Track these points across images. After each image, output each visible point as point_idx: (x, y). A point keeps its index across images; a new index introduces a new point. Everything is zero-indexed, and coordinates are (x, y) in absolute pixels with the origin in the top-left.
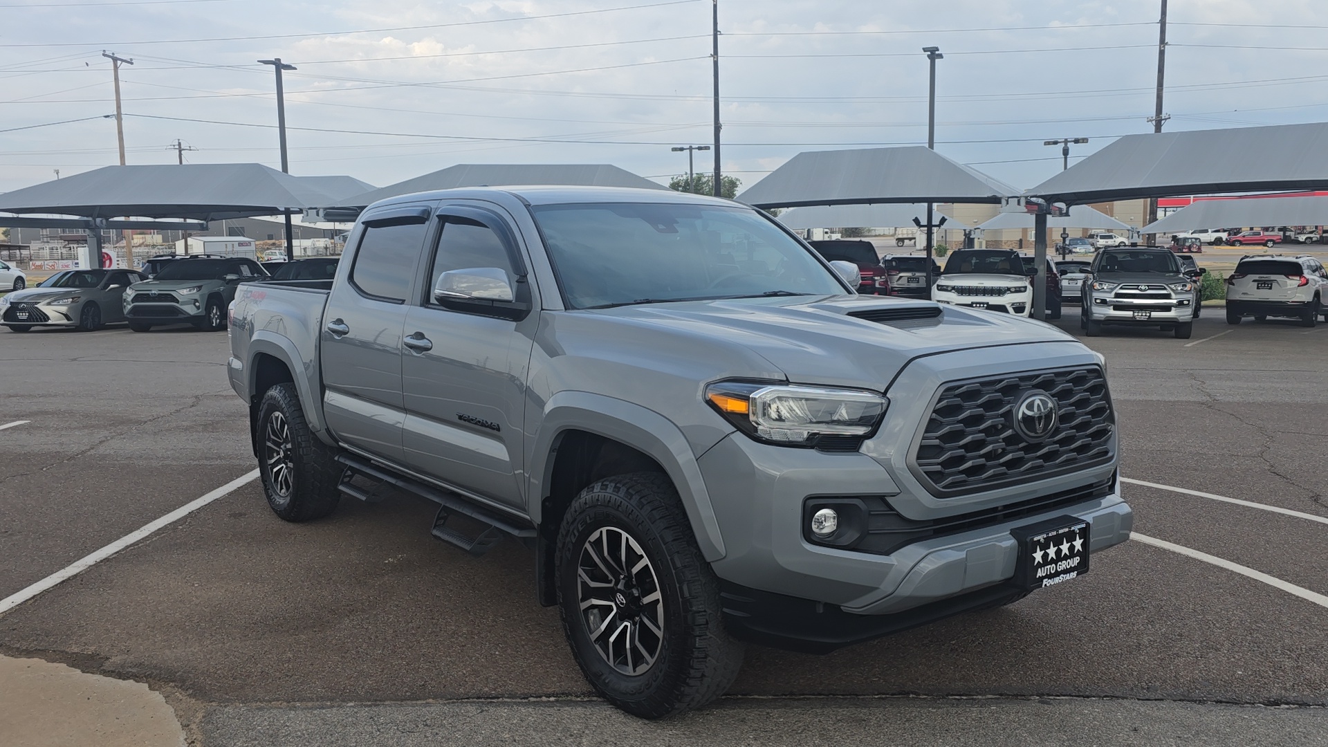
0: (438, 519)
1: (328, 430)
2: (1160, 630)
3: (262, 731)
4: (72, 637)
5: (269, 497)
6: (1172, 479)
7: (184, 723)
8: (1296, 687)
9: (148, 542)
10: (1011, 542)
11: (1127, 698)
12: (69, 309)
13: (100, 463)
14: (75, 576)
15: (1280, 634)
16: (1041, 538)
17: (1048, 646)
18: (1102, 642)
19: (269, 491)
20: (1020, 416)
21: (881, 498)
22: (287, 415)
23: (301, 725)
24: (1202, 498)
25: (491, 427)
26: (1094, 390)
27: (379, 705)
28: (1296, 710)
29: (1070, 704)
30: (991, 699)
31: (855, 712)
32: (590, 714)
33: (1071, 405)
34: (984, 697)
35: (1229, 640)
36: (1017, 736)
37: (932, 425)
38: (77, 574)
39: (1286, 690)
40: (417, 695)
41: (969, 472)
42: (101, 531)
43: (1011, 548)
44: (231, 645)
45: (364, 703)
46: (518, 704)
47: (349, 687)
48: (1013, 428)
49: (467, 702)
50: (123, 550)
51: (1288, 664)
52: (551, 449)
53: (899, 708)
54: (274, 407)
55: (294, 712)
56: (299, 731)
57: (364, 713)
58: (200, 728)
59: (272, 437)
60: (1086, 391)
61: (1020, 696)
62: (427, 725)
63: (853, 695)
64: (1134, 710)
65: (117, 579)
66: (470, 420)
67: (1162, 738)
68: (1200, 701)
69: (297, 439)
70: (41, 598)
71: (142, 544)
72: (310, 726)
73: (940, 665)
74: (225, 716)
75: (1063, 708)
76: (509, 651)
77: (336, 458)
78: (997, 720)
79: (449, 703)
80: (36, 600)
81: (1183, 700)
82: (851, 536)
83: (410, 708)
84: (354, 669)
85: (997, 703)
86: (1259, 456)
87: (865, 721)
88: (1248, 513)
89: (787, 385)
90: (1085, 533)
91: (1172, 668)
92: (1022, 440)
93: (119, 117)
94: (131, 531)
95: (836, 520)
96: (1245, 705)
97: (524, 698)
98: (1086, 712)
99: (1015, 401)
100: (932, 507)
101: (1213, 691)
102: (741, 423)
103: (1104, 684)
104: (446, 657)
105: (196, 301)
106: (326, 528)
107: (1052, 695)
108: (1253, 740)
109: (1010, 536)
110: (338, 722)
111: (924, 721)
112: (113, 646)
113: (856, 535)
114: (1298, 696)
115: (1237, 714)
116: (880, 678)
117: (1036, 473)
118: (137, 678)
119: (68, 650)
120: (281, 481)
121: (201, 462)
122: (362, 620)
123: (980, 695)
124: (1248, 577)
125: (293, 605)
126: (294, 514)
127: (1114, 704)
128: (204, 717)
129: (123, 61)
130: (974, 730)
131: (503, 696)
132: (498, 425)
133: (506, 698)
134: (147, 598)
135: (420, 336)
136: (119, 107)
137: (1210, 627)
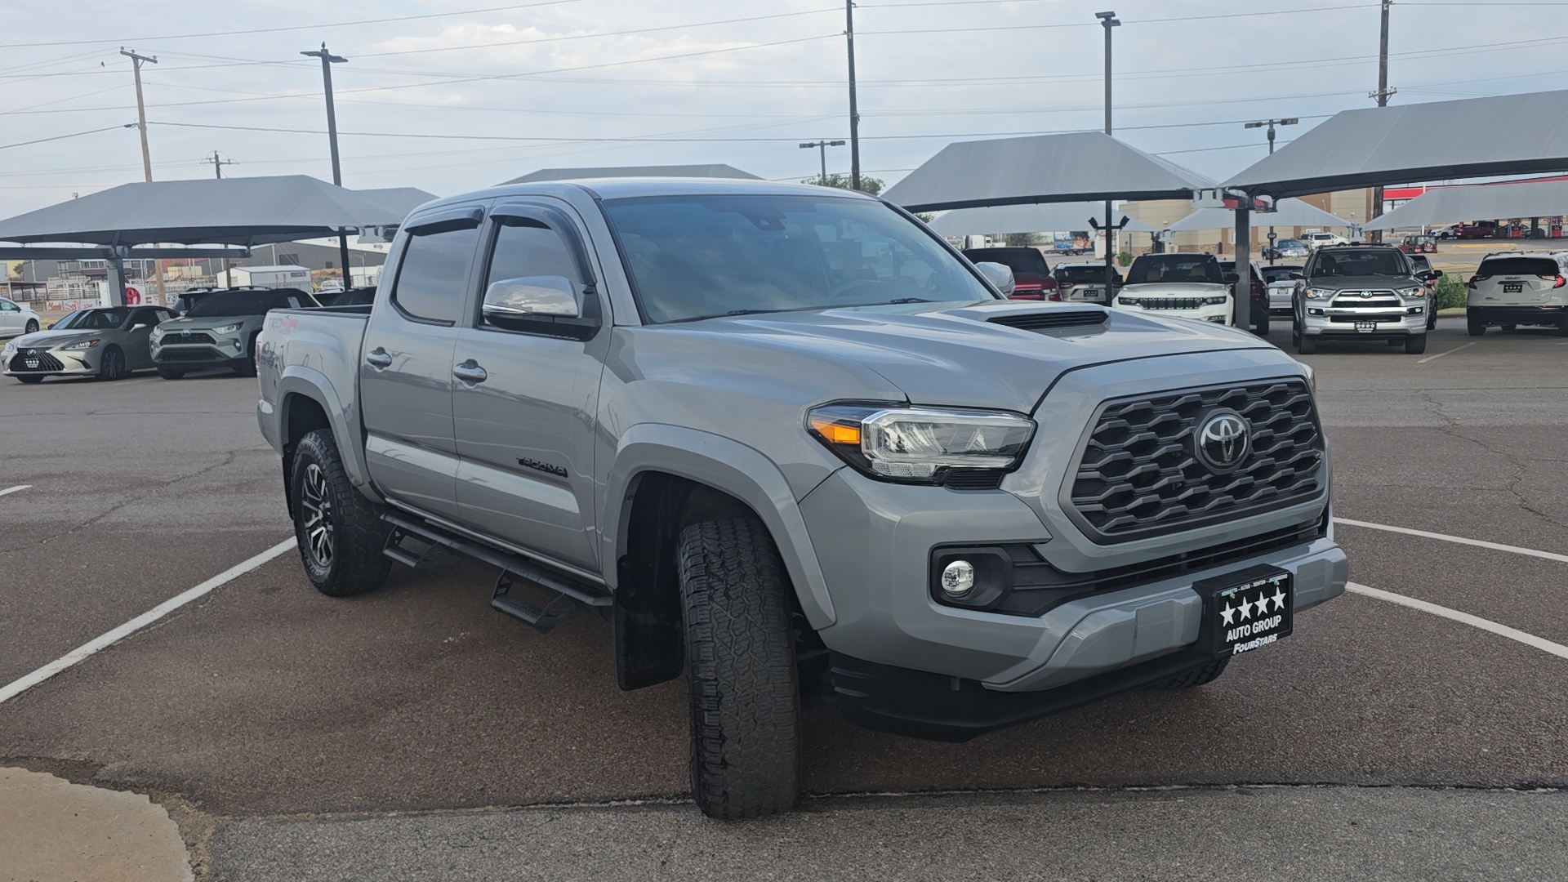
0: (500, 586)
1: (371, 483)
2: (1387, 700)
3: (283, 850)
4: (61, 741)
5: (307, 567)
6: (1402, 519)
7: (189, 843)
8: (1555, 766)
9: (161, 625)
10: (1194, 598)
11: (1345, 785)
12: (88, 354)
13: (112, 533)
14: (70, 668)
15: (1535, 702)
16: (1231, 592)
17: (1249, 723)
18: (1316, 717)
19: (308, 560)
20: (1203, 441)
21: (1029, 546)
22: (324, 467)
23: (330, 842)
24: (1439, 540)
25: (556, 472)
26: (1297, 408)
27: (426, 814)
28: (1556, 794)
29: (1275, 794)
30: (1178, 789)
31: (1008, 809)
32: (684, 820)
33: (1268, 427)
34: (1169, 788)
35: (1472, 711)
36: (1209, 835)
37: (1091, 454)
38: (73, 665)
39: (1542, 769)
40: (476, 800)
41: (1140, 511)
42: (106, 613)
43: (1194, 605)
44: (253, 746)
45: (410, 813)
46: (596, 810)
47: (391, 794)
48: (1193, 456)
49: (535, 809)
50: (130, 635)
51: (1545, 738)
52: (625, 496)
53: (1063, 803)
54: (309, 459)
55: (323, 826)
56: (328, 848)
57: (409, 824)
58: (209, 847)
59: (309, 495)
60: (1286, 409)
61: (1212, 785)
62: (484, 838)
63: (1008, 789)
64: (1354, 799)
65: (121, 670)
66: (532, 465)
67: (1389, 833)
68: (1436, 786)
69: (337, 497)
70: (28, 694)
71: (154, 628)
72: (342, 843)
73: (1116, 750)
74: (240, 832)
75: (1266, 799)
76: (588, 745)
77: (382, 517)
78: (1185, 816)
79: (512, 811)
80: (22, 698)
81: (1415, 786)
82: (992, 593)
83: (464, 817)
84: (399, 772)
85: (1185, 795)
86: (1508, 489)
87: (1021, 820)
88: (1495, 557)
89: (908, 407)
90: (1286, 586)
91: (1402, 746)
92: (1206, 472)
93: (142, 126)
94: (141, 613)
95: (972, 575)
96: (1492, 790)
97: (604, 802)
98: (1295, 803)
99: (1197, 423)
100: (1091, 556)
101: (1453, 773)
102: (852, 457)
103: (1317, 769)
104: (512, 753)
105: (236, 340)
106: (375, 603)
107: (1253, 784)
108: (1502, 833)
109: (1193, 591)
110: (377, 837)
111: (1094, 819)
112: (110, 750)
113: (999, 593)
114: (1558, 777)
115: (1483, 802)
116: (1041, 768)
117: (1224, 513)
118: (136, 788)
119: (54, 757)
120: (321, 548)
121: (232, 529)
122: (413, 712)
123: (1164, 785)
124: (1495, 634)
125: (330, 696)
126: (337, 587)
127: (1331, 791)
128: (214, 834)
129: (144, 59)
130: (1155, 828)
131: (578, 800)
132: (565, 469)
133: (582, 802)
134: (155, 692)
135: (472, 364)
136: (142, 114)
137: (1448, 696)
